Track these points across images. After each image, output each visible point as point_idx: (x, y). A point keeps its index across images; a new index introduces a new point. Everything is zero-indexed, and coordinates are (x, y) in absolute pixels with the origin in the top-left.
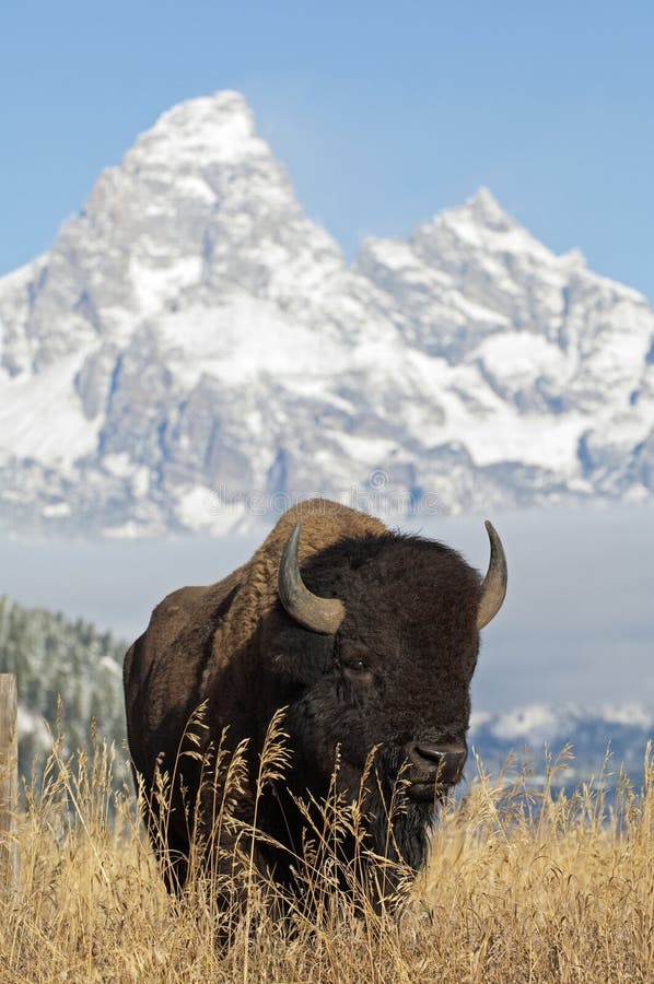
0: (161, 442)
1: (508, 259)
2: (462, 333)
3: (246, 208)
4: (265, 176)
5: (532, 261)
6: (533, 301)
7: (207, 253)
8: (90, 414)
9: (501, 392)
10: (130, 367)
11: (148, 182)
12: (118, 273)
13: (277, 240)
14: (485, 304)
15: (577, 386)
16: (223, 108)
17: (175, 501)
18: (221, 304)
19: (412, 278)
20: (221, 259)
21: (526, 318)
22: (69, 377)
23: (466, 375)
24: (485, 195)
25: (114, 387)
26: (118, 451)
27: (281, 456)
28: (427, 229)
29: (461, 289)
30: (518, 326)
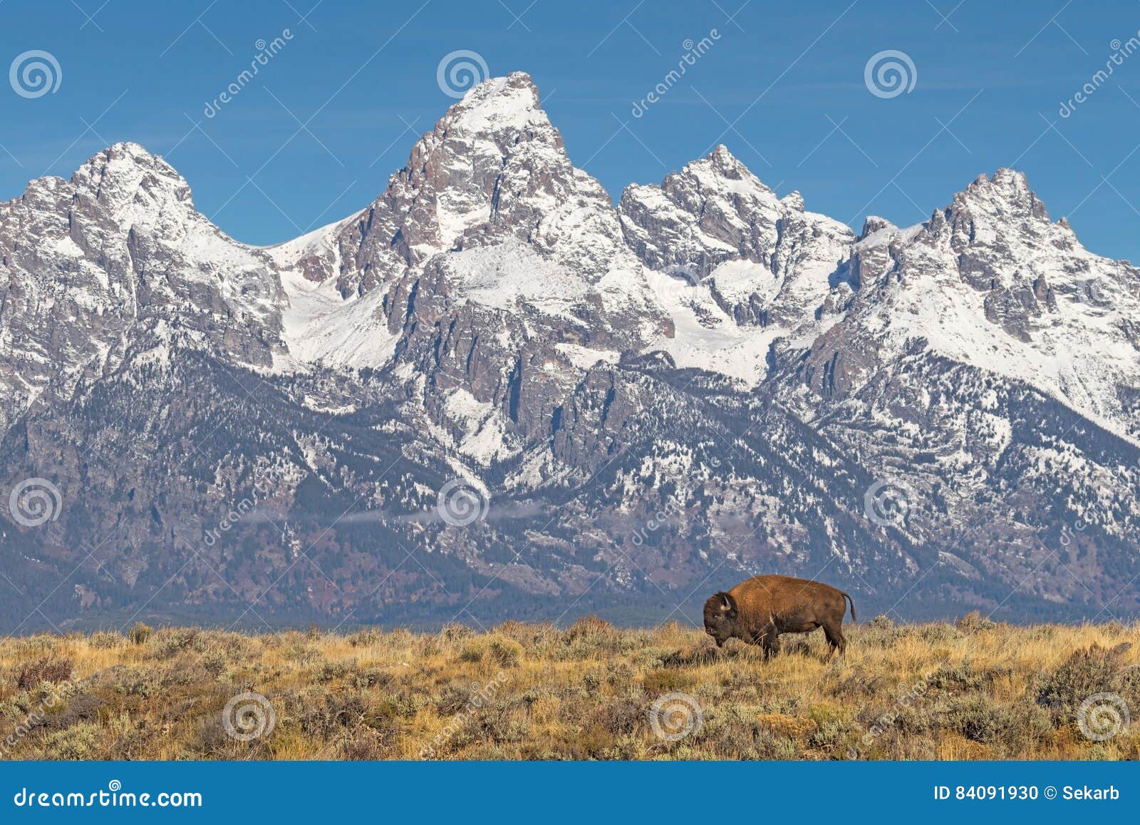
0: (436, 354)
1: (736, 200)
2: (700, 259)
3: (526, 165)
4: (543, 140)
5: (756, 202)
6: (756, 234)
7: (496, 202)
8: (394, 331)
9: (725, 307)
10: (423, 294)
11: (452, 144)
12: (424, 217)
13: (550, 190)
14: (718, 236)
15: (779, 303)
16: (513, 85)
17: (443, 400)
18: (495, 243)
19: (662, 215)
20: (507, 204)
21: (749, 247)
22: (379, 300)
23: (701, 294)
24: (723, 149)
25: (411, 309)
26: (408, 360)
27: (519, 365)
28: (676, 177)
29: (699, 224)
30: (744, 254)
